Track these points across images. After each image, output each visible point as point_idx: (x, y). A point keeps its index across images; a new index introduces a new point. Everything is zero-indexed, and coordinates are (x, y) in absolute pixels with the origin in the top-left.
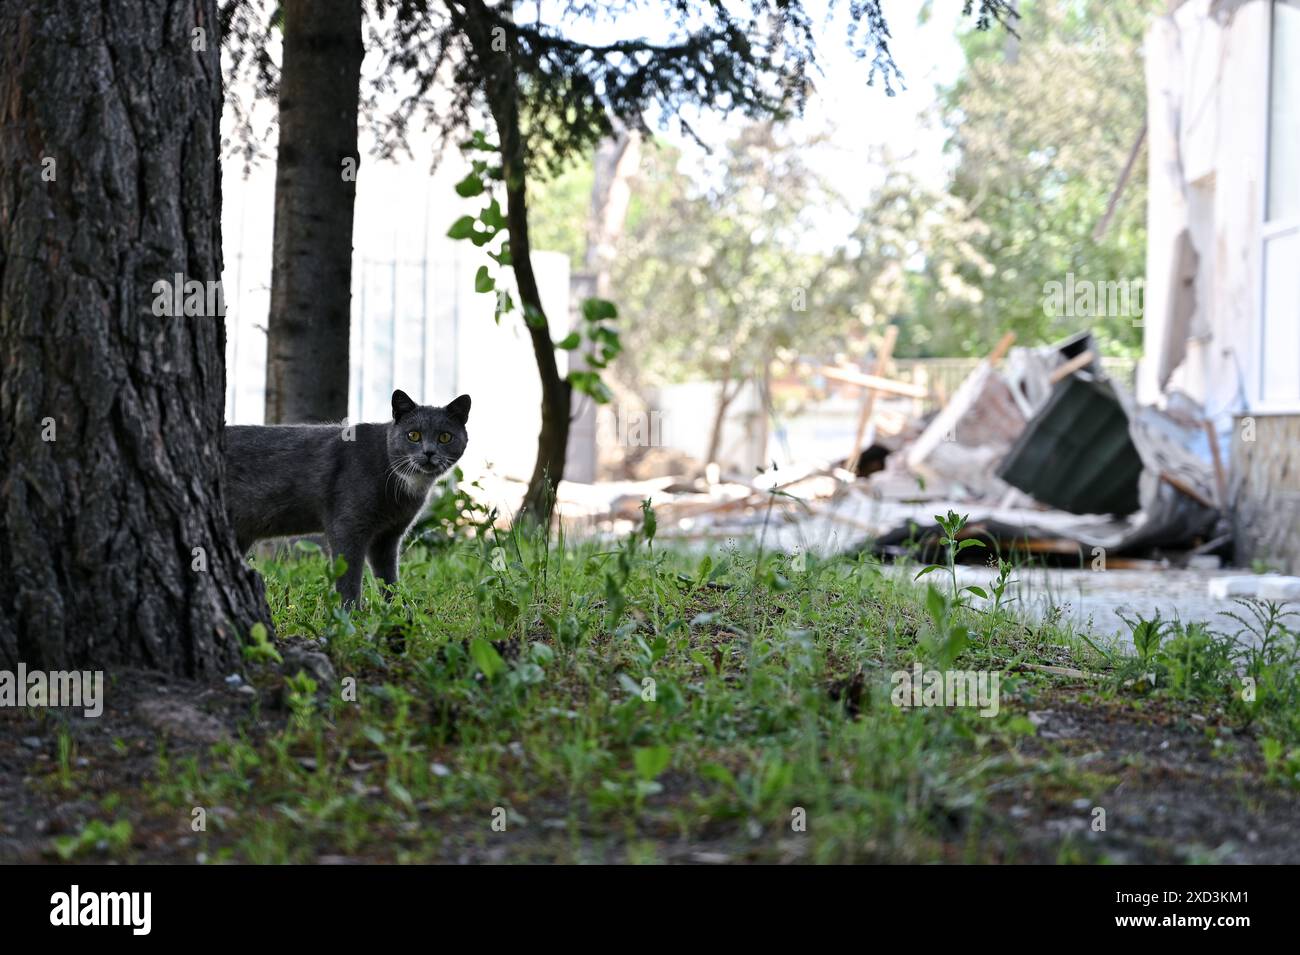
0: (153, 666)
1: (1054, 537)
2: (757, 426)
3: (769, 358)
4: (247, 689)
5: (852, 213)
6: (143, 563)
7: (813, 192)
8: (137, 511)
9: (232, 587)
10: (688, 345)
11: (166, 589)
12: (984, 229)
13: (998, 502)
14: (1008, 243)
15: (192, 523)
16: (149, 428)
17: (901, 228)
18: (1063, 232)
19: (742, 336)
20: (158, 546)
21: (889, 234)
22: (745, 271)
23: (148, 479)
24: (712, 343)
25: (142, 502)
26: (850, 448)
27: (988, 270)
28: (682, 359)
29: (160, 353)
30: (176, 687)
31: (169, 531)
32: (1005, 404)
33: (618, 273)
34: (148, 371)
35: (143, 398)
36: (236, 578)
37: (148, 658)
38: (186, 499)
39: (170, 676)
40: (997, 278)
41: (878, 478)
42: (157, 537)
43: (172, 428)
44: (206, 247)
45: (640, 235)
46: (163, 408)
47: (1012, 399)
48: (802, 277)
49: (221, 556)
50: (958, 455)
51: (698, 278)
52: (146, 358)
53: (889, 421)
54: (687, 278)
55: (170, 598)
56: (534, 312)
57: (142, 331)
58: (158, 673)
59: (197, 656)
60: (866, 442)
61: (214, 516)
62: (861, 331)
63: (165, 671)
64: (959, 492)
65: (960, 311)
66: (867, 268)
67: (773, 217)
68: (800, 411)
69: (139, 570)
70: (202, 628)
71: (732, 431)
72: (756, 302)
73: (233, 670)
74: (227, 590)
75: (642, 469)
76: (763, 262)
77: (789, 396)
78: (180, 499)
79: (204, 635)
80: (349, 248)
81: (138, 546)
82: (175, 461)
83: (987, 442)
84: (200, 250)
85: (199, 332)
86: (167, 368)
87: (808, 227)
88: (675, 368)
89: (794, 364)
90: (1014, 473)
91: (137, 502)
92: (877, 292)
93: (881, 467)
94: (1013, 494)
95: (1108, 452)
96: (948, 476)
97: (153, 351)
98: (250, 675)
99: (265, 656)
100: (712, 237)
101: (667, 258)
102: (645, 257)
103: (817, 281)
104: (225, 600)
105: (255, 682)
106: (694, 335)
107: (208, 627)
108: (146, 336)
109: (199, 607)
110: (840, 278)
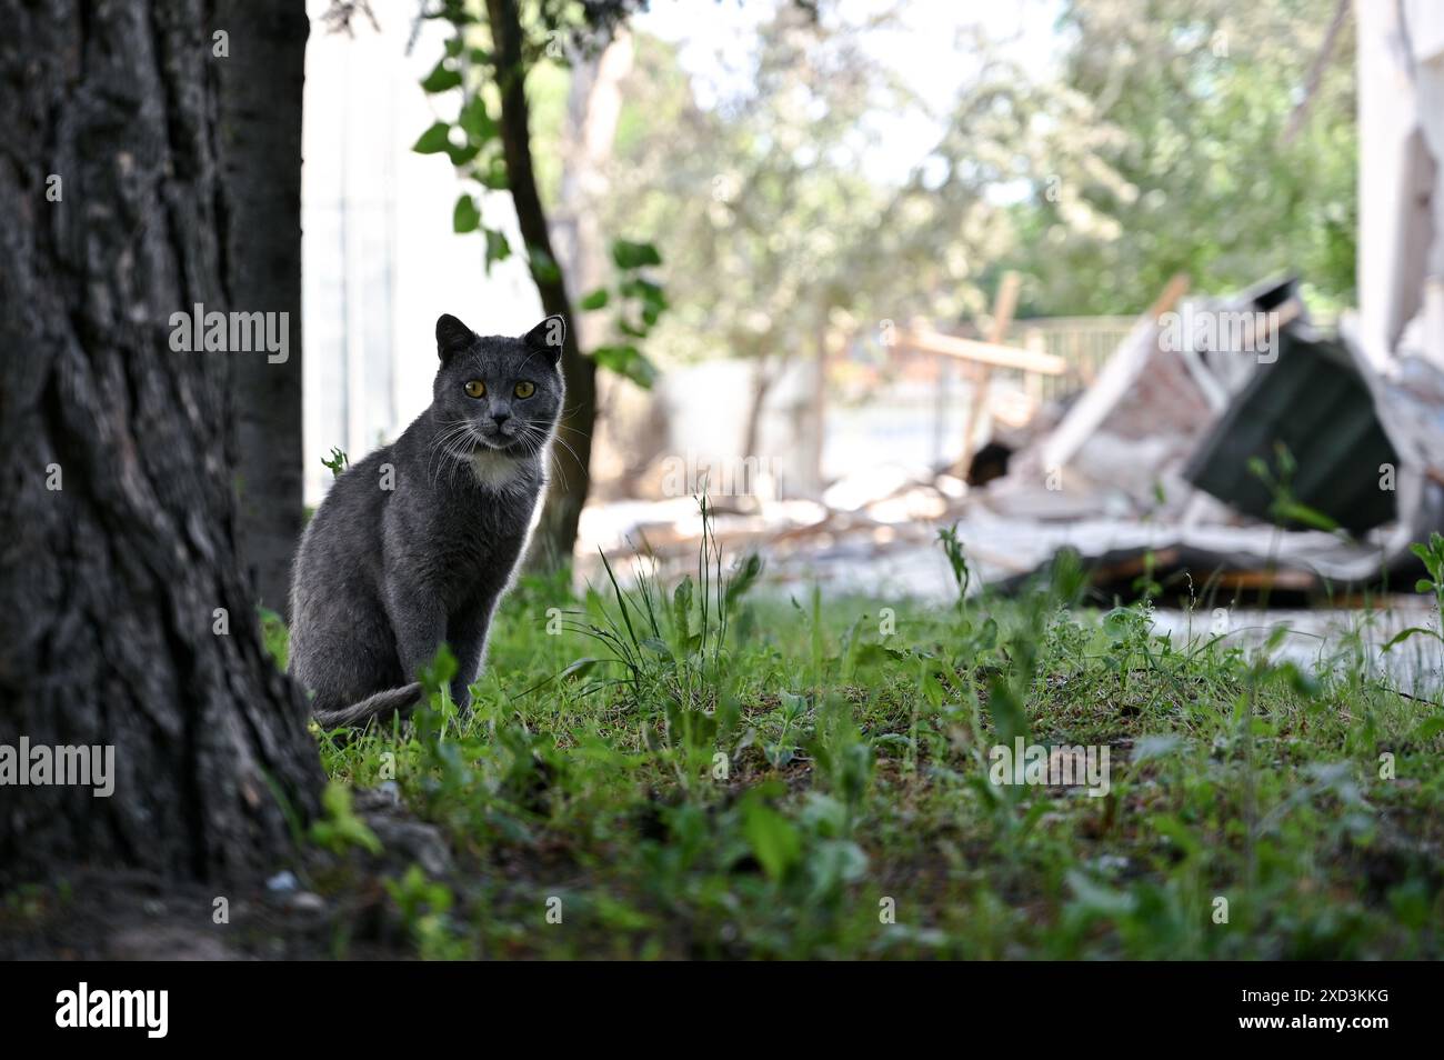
0: (134, 862)
1: (1272, 564)
2: (808, 421)
3: (821, 326)
4: (309, 900)
5: (934, 118)
6: (108, 672)
7: (879, 94)
8: (95, 577)
9: (263, 711)
10: (709, 309)
11: (150, 719)
12: (1117, 137)
13: (1177, 517)
14: (1148, 154)
15: (192, 596)
16: (110, 425)
17: (1002, 140)
18: (1224, 138)
19: (784, 295)
20: (134, 641)
21: (988, 150)
22: (788, 205)
23: (110, 516)
24: (742, 306)
25: (103, 560)
26: (958, 449)
27: (1126, 193)
28: (702, 330)
29: (125, 286)
30: (180, 901)
31: (153, 612)
32: (1177, 377)
33: (608, 212)
34: (104, 318)
35: (97, 371)
36: (269, 694)
37: (124, 848)
38: (181, 552)
39: (165, 881)
40: (1137, 207)
41: (1001, 489)
42: (130, 623)
43: (150, 424)
44: (195, 98)
45: (638, 159)
46: (134, 388)
47: (1186, 371)
48: (867, 212)
49: (242, 654)
50: (1114, 452)
51: (721, 217)
52: (101, 297)
53: (1013, 408)
54: (705, 219)
55: (158, 735)
56: (542, 260)
57: (93, 247)
58: (144, 876)
59: (212, 841)
60: (981, 438)
61: (227, 579)
62: (950, 285)
63: (157, 871)
64: (1117, 505)
65: (1086, 254)
66: (956, 199)
67: (824, 129)
68: (866, 399)
69: (101, 685)
70: (220, 789)
71: (774, 429)
72: (803, 247)
73: (277, 864)
74: (255, 715)
75: (647, 485)
76: (812, 191)
77: (850, 376)
78: (171, 553)
79: (223, 802)
80: (298, 161)
81: (99, 642)
82: (157, 483)
83: (1156, 432)
84: (186, 102)
85: (191, 251)
86: (139, 314)
87: (875, 139)
88: (690, 344)
89: (858, 334)
90: (1211, 475)
91: (93, 560)
92: (972, 229)
93: (1002, 471)
94: (1203, 504)
95: (1342, 442)
96: (1102, 482)
97: (112, 281)
98: (310, 870)
99: (349, 842)
100: (738, 158)
101: (678, 190)
102: (646, 189)
103: (888, 217)
104: (254, 736)
105: (321, 885)
106: (718, 296)
107: (229, 788)
108: (102, 256)
109: (211, 750)
110: (919, 212)
